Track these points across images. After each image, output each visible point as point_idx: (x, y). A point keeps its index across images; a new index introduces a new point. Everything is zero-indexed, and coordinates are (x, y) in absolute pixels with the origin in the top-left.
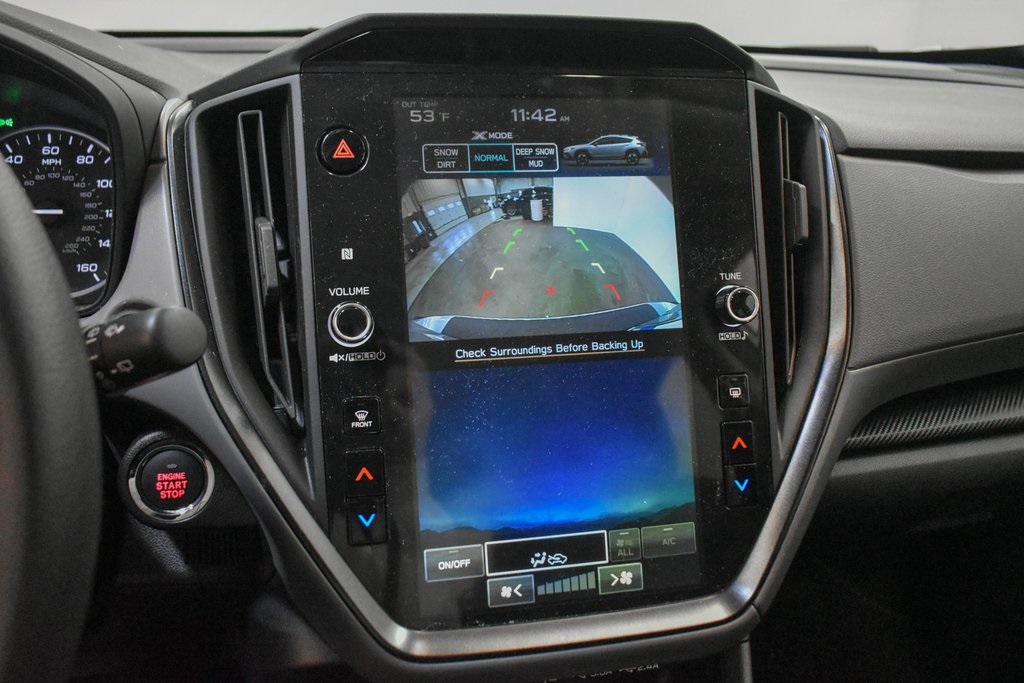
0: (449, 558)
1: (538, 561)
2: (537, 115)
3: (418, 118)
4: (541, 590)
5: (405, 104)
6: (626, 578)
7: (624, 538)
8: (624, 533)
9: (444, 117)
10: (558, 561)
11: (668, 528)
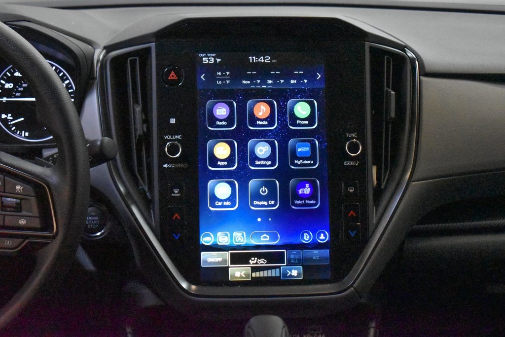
0: (212, 257)
1: (253, 261)
2: (261, 59)
3: (206, 61)
4: (254, 275)
5: (201, 55)
6: (295, 273)
7: (294, 254)
8: (294, 252)
9: (218, 60)
10: (262, 262)
11: (316, 252)
